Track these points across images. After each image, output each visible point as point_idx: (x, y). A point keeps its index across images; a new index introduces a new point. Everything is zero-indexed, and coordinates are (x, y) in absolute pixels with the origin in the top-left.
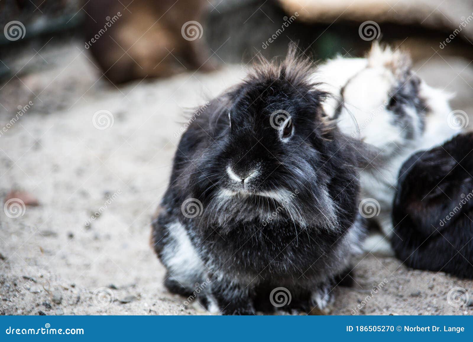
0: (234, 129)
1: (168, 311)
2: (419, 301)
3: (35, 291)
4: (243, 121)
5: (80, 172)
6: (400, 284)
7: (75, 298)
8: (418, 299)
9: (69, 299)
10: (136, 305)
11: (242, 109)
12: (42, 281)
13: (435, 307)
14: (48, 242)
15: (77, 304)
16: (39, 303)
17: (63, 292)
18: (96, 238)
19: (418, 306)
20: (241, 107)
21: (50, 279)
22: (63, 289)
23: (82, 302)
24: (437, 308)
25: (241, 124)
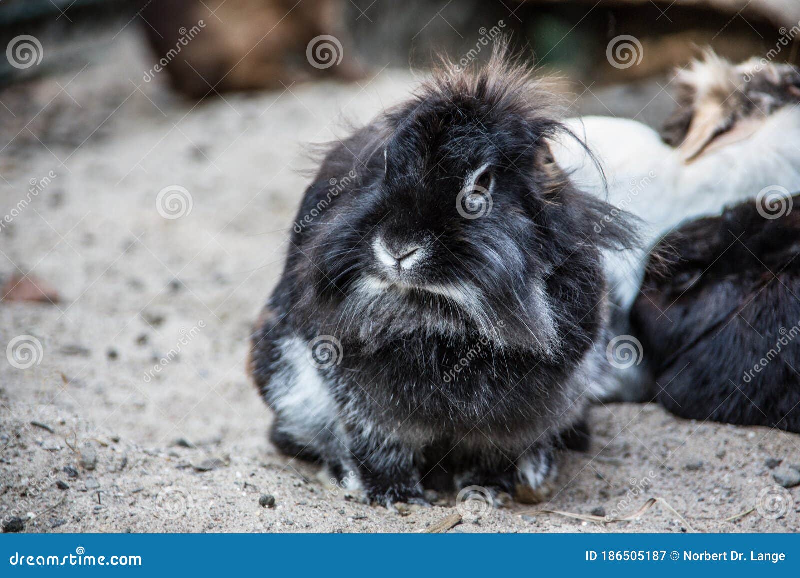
0: (390, 178)
1: (276, 485)
2: (700, 478)
3: (51, 447)
4: (407, 164)
5: (129, 247)
6: (668, 449)
7: (119, 460)
8: (698, 473)
9: (109, 462)
10: (222, 475)
11: (406, 145)
12: (63, 431)
13: (727, 489)
14: (74, 365)
15: (122, 470)
16: (58, 468)
17: (98, 450)
18: (156, 359)
19: (697, 486)
20: (406, 140)
21: (77, 428)
22: (100, 444)
23: (131, 468)
24: (730, 489)
25: (403, 169)
